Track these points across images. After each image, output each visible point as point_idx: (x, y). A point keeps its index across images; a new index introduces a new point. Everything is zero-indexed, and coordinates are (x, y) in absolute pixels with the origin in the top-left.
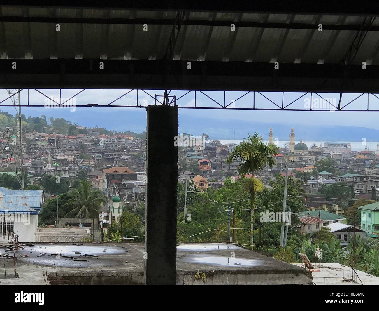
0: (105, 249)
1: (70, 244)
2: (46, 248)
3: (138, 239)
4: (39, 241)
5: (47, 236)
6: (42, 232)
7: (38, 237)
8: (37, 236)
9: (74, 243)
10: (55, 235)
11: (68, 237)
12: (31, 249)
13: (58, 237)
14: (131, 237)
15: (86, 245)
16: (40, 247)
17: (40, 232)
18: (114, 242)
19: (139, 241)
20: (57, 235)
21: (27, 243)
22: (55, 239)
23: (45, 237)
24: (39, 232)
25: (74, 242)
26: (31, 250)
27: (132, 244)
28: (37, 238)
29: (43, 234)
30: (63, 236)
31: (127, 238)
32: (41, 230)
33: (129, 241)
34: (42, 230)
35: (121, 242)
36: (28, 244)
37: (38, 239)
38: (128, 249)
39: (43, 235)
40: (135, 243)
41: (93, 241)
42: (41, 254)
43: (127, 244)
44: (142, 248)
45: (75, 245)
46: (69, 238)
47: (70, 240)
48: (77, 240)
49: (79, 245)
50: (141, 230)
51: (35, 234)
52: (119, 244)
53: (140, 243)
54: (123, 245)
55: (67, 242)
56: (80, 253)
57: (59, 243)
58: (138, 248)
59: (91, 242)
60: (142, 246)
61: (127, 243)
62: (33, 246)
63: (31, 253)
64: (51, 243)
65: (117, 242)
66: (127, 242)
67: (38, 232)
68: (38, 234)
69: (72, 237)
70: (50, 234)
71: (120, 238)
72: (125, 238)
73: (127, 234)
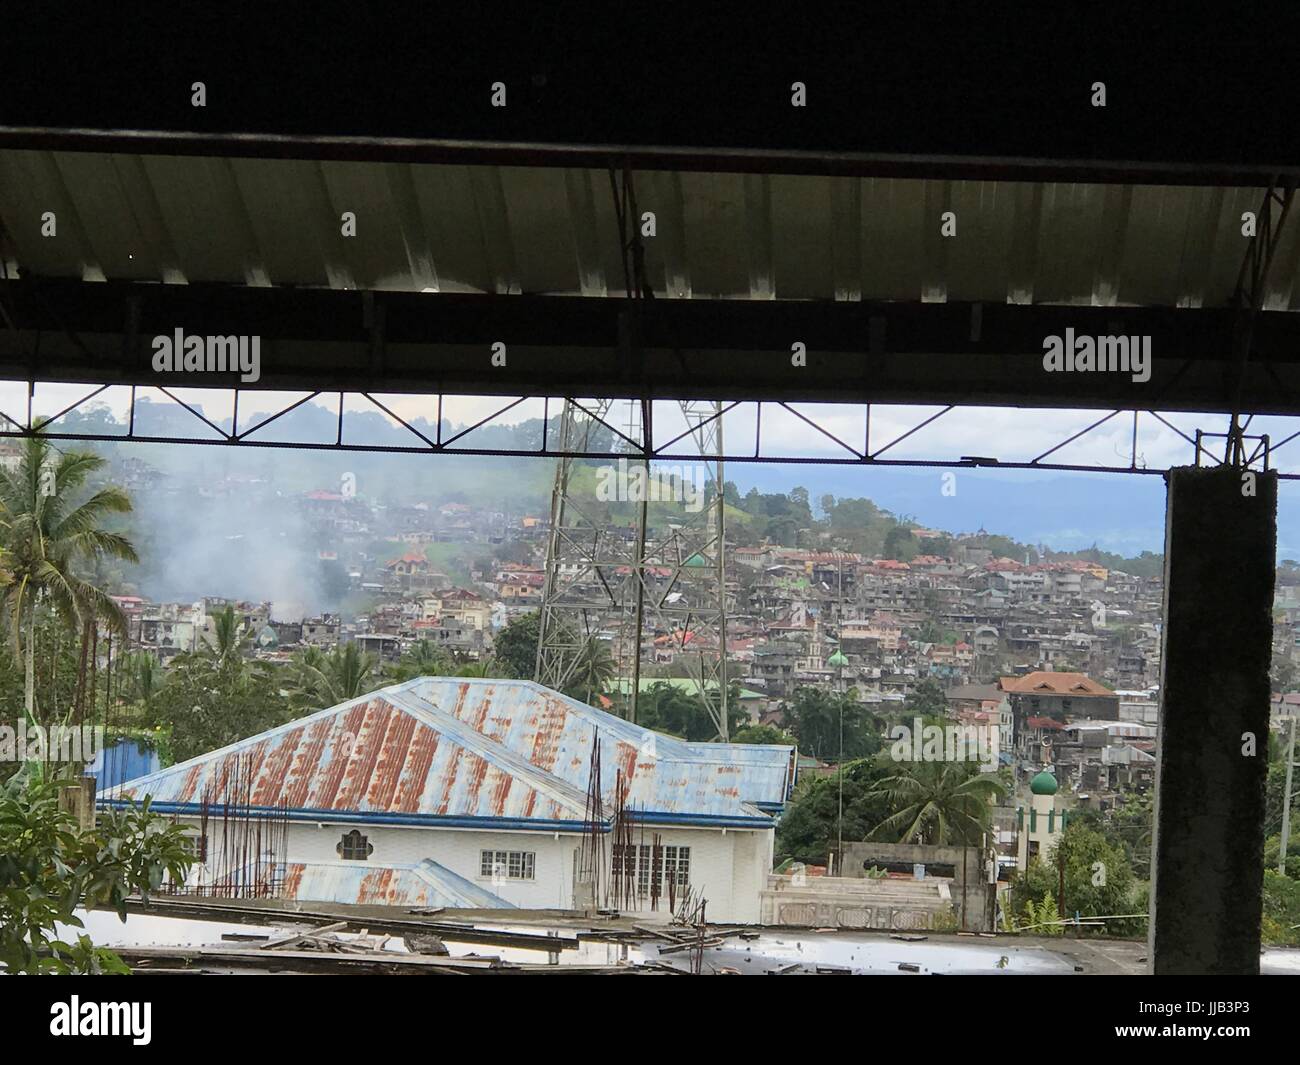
0: (1003, 958)
1: (883, 934)
2: (799, 945)
3: (1117, 925)
4: (775, 923)
5: (803, 904)
6: (786, 890)
7: (773, 905)
8: (768, 901)
9: (894, 931)
10: (829, 902)
11: (875, 911)
12: (748, 949)
13: (839, 909)
14: (1094, 919)
15: (937, 942)
16: (778, 943)
17: (780, 890)
18: (1037, 934)
19: (1120, 935)
20: (835, 902)
21: (735, 926)
22: (828, 914)
23: (796, 908)
24: (777, 889)
25: (894, 927)
26: (747, 952)
27: (1096, 944)
28: (769, 909)
29: (787, 895)
30: (857, 907)
31: (1081, 921)
32: (781, 881)
33: (1087, 932)
34: (785, 884)
35: (1058, 936)
36: (738, 930)
37: (772, 912)
38: (1084, 961)
39: (788, 901)
40: (1108, 939)
41: (961, 927)
42: (781, 965)
43: (1078, 941)
44: (1130, 957)
45: (900, 939)
46: (878, 915)
47: (882, 920)
48: (905, 920)
49: (911, 940)
50: (1128, 895)
51: (762, 895)
52: (1052, 943)
53: (1125, 940)
54: (1065, 945)
55: (871, 930)
56: (916, 969)
57: (844, 931)
58: (1117, 957)
59: (955, 932)
60: (1130, 951)
61: (1080, 938)
62: (756, 937)
63: (749, 960)
64: (817, 929)
65: (1046, 935)
66: (1083, 936)
67: (773, 890)
68: (772, 897)
69: (888, 912)
70: (814, 896)
71: (1057, 922)
72: (1073, 923)
73: (1080, 906)
